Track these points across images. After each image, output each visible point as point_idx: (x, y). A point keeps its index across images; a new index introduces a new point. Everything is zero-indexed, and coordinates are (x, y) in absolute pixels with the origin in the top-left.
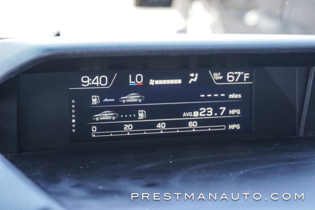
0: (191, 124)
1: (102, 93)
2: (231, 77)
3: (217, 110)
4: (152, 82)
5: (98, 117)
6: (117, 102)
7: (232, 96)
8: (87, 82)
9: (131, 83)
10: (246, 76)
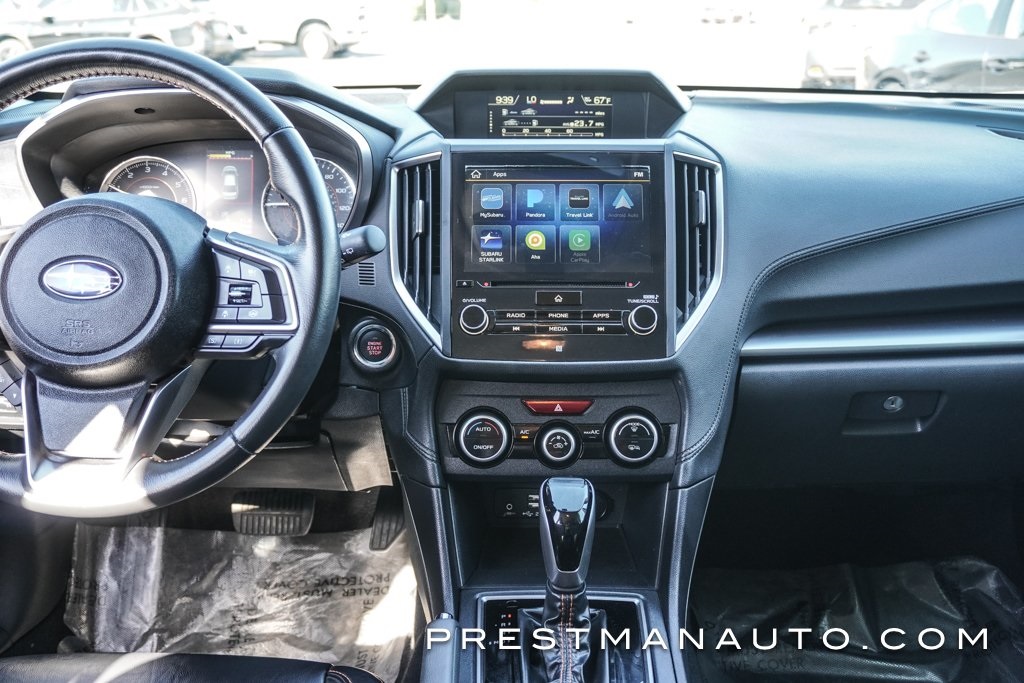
0: (568, 131)
1: (509, 108)
2: (598, 101)
3: (587, 122)
4: (542, 102)
5: (506, 123)
6: (519, 114)
7: (598, 113)
8: (500, 100)
9: (528, 102)
10: (608, 100)
